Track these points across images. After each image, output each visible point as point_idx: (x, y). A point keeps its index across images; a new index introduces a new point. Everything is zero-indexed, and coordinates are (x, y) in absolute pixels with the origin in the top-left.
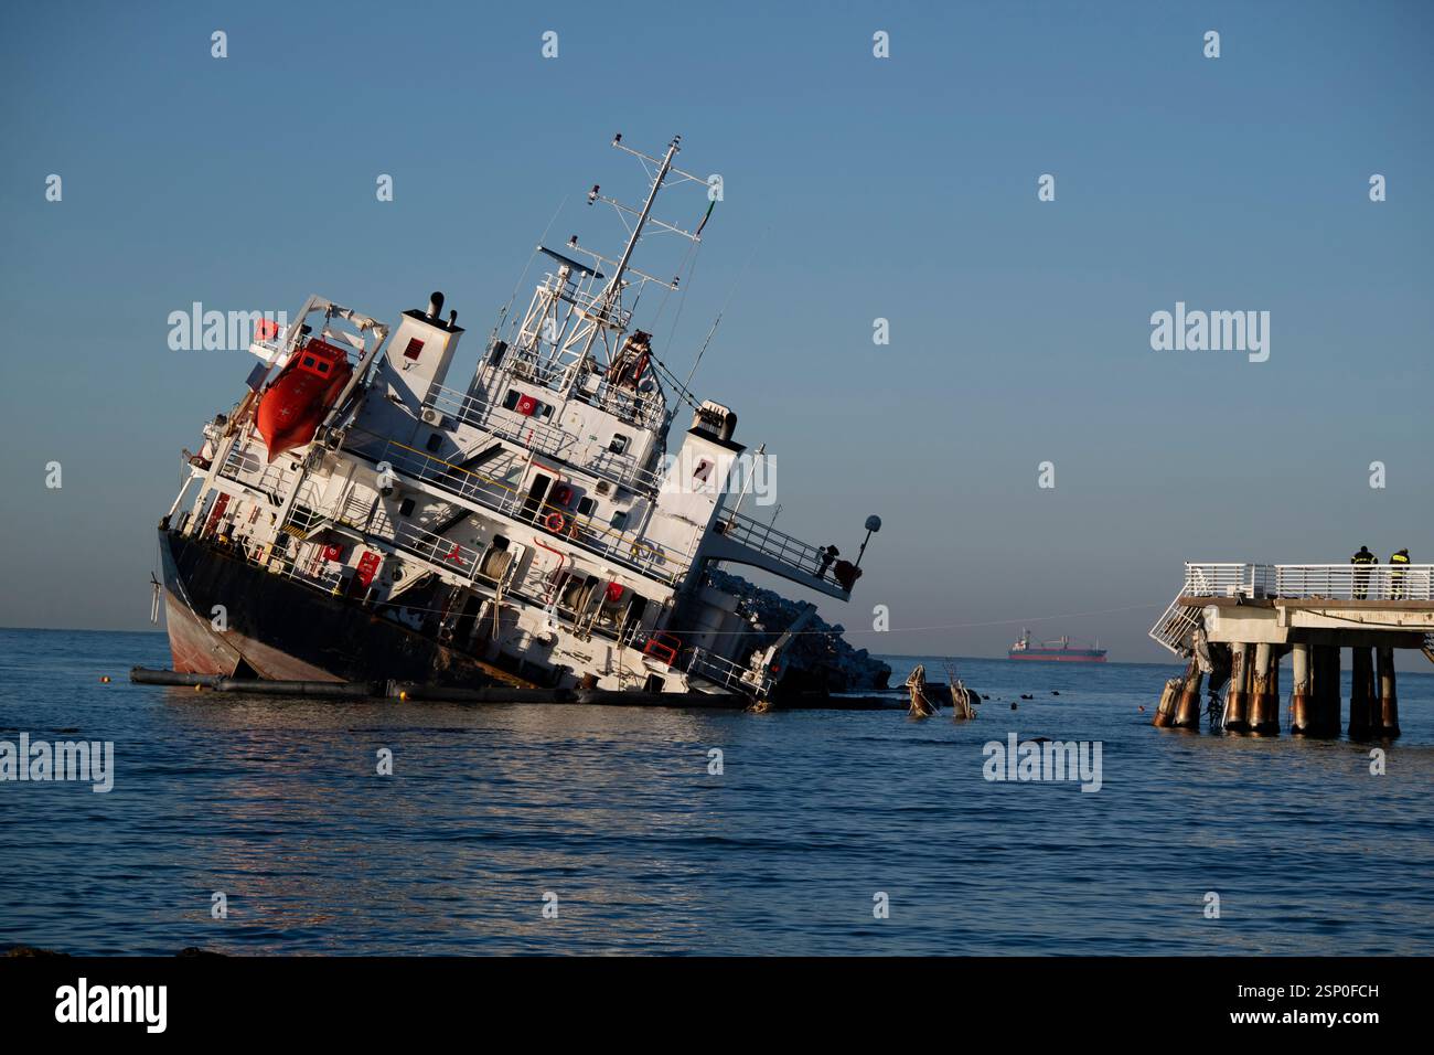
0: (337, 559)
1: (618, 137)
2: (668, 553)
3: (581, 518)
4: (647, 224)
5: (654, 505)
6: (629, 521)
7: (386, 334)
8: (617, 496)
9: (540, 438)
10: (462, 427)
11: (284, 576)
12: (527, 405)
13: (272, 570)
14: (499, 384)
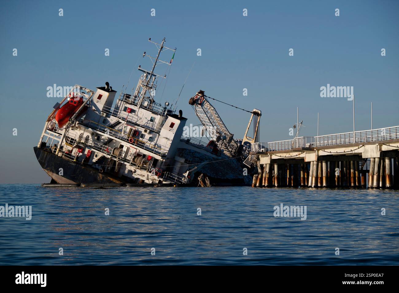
0: (81, 152)
1: (150, 39)
2: (162, 147)
3: (141, 139)
4: (158, 61)
5: (159, 135)
6: (153, 139)
7: (93, 94)
8: (150, 133)
9: (133, 119)
10: (111, 116)
11: (62, 157)
12: (129, 110)
13: (59, 155)
14: (123, 105)
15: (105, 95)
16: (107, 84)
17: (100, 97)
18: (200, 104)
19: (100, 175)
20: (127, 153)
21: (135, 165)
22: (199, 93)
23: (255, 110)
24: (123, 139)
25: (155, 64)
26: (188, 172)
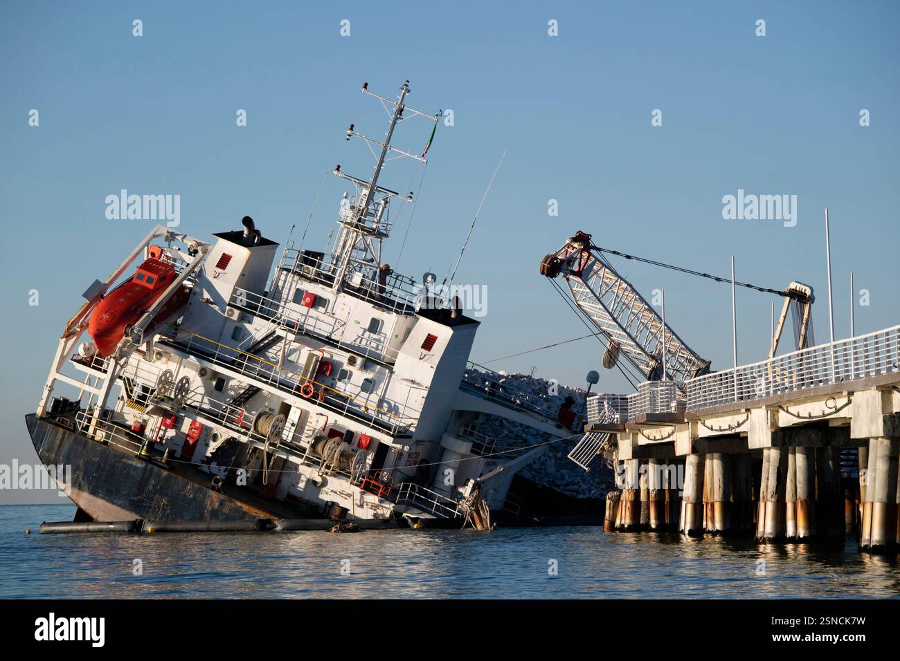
0: (173, 427)
1: (366, 86)
2: (401, 409)
3: (339, 385)
4: (388, 152)
5: (392, 372)
6: (374, 385)
7: (205, 252)
8: (365, 367)
9: (319, 324)
10: (256, 319)
11: (105, 443)
12: (308, 300)
13: (97, 438)
14: (290, 285)
15: (240, 255)
16: (248, 221)
17: (224, 261)
18: (578, 274)
19: (213, 494)
20: (300, 427)
21: (317, 463)
22: (575, 240)
23: (793, 286)
24: (284, 386)
25: (382, 161)
26: (472, 482)
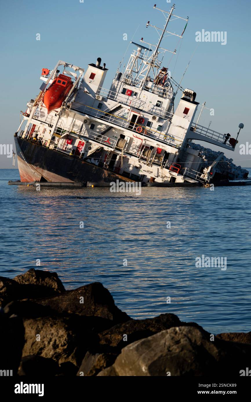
0: (71, 144)
1: (155, 5)
2: (175, 138)
3: (147, 128)
4: (165, 33)
5: (171, 123)
6: (163, 128)
7: (83, 72)
8: (159, 121)
10: (109, 100)
11: (54, 150)
12: (129, 93)
13: (50, 148)
14: (120, 86)
15: (99, 73)
16: (99, 60)
17: (92, 76)
19: (105, 171)
20: (129, 144)
24: (127, 128)
25: (162, 37)
26: (210, 167)
